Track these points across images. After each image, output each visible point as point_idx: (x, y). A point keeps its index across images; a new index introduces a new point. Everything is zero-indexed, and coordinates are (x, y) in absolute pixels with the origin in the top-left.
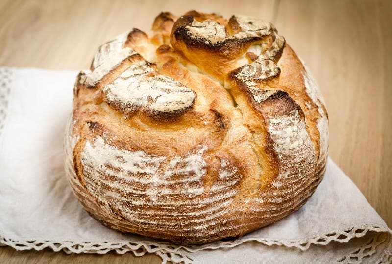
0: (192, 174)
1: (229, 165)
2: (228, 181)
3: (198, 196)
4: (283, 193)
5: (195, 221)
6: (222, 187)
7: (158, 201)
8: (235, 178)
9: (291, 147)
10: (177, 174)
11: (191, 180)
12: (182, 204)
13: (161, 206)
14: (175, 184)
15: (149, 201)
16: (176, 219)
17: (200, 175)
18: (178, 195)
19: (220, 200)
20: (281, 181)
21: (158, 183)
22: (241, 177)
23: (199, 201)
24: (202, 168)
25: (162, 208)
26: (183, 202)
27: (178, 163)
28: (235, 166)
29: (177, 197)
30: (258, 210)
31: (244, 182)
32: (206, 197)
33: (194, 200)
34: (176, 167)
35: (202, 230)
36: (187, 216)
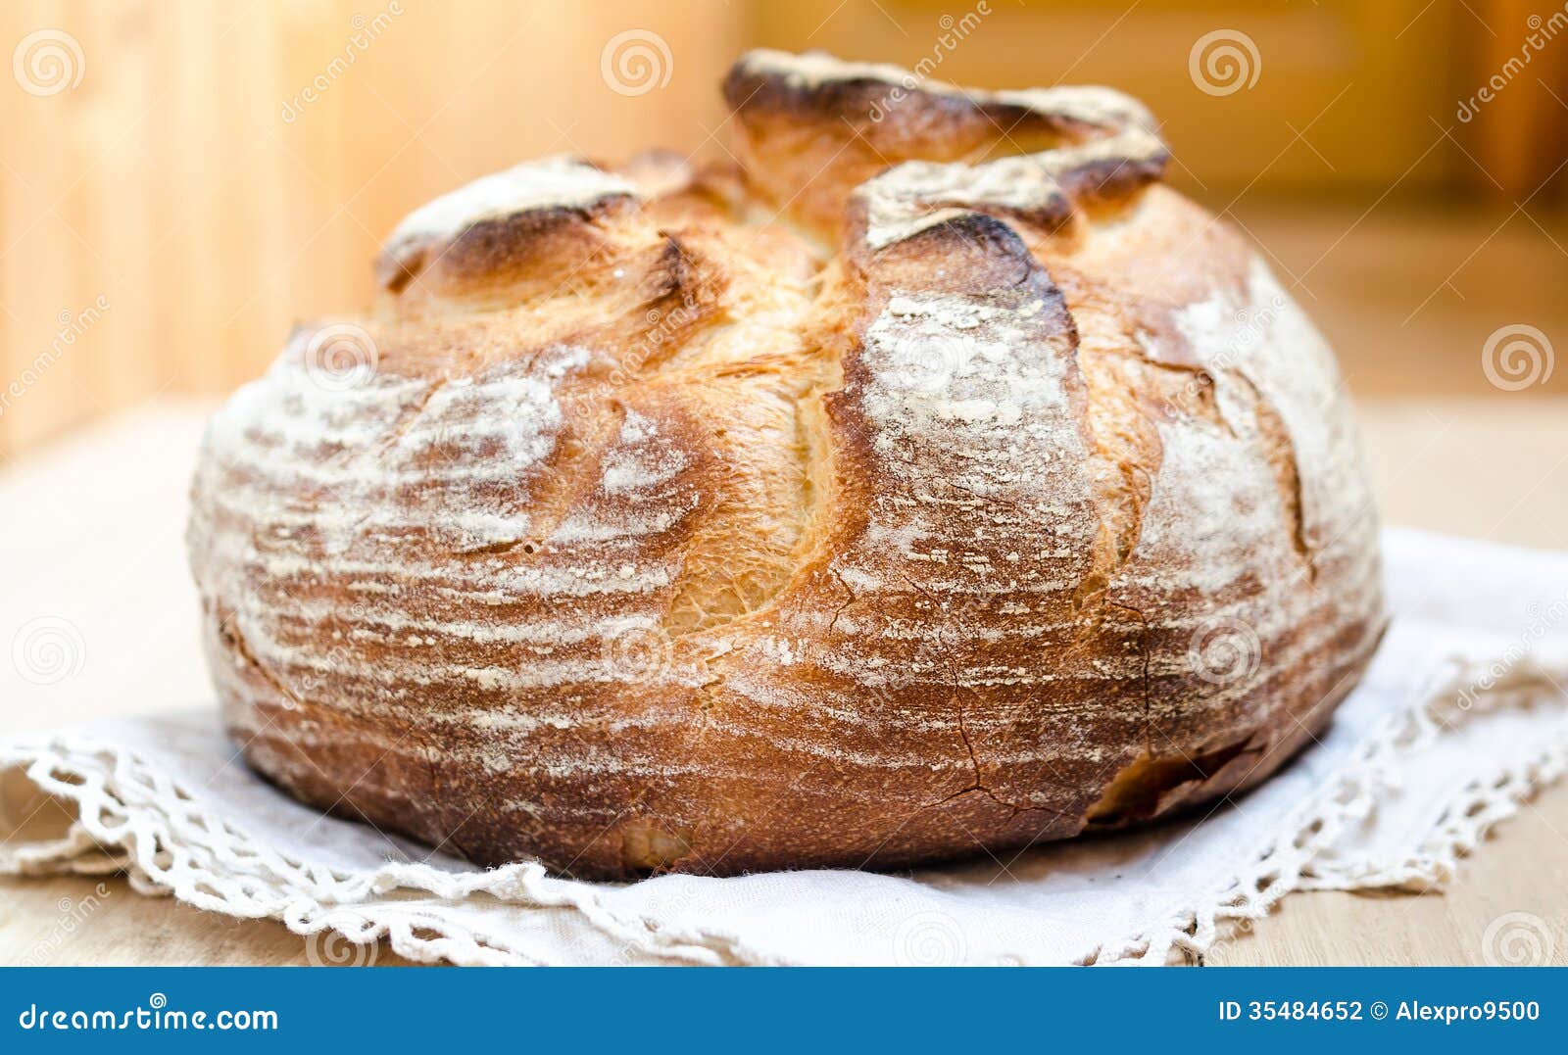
0: (492, 448)
1: (652, 440)
2: (634, 508)
3: (497, 549)
4: (887, 632)
5: (472, 673)
6: (606, 532)
7: (348, 555)
8: (665, 502)
9: (947, 410)
10: (437, 443)
11: (482, 472)
12: (427, 573)
13: (354, 577)
14: (421, 486)
15: (320, 556)
16: (401, 651)
17: (522, 459)
18: (420, 531)
19: (591, 597)
20: (879, 562)
21: (369, 482)
22: (696, 499)
23: (495, 573)
24: (541, 433)
25: (356, 586)
26: (434, 567)
27: (456, 403)
28: (677, 445)
29: (416, 543)
30: (765, 698)
31: (705, 533)
32: (530, 564)
33: (476, 566)
34: (446, 416)
35: (506, 734)
36: (437, 634)
